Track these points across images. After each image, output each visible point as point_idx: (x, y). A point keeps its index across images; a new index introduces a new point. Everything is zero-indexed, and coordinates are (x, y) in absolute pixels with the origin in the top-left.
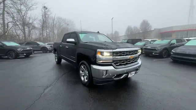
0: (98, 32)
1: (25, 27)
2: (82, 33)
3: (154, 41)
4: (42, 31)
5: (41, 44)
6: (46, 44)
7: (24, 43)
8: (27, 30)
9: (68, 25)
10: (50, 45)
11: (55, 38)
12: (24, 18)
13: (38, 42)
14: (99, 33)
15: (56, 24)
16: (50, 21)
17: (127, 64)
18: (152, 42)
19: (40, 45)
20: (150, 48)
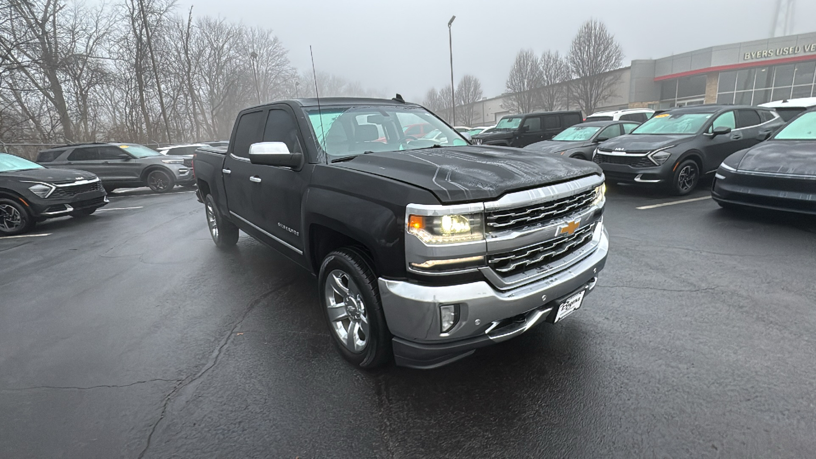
0: (399, 99)
1: (60, 76)
2: (325, 106)
3: (641, 119)
4: (141, 92)
5: (140, 152)
6: (165, 151)
7: (63, 152)
8: (67, 87)
9: (254, 55)
10: (180, 158)
11: (200, 117)
12: (45, 33)
13: (124, 147)
14: (403, 102)
15: (200, 53)
16: (171, 41)
17: (548, 260)
18: (629, 127)
19: (135, 158)
20: (624, 154)
